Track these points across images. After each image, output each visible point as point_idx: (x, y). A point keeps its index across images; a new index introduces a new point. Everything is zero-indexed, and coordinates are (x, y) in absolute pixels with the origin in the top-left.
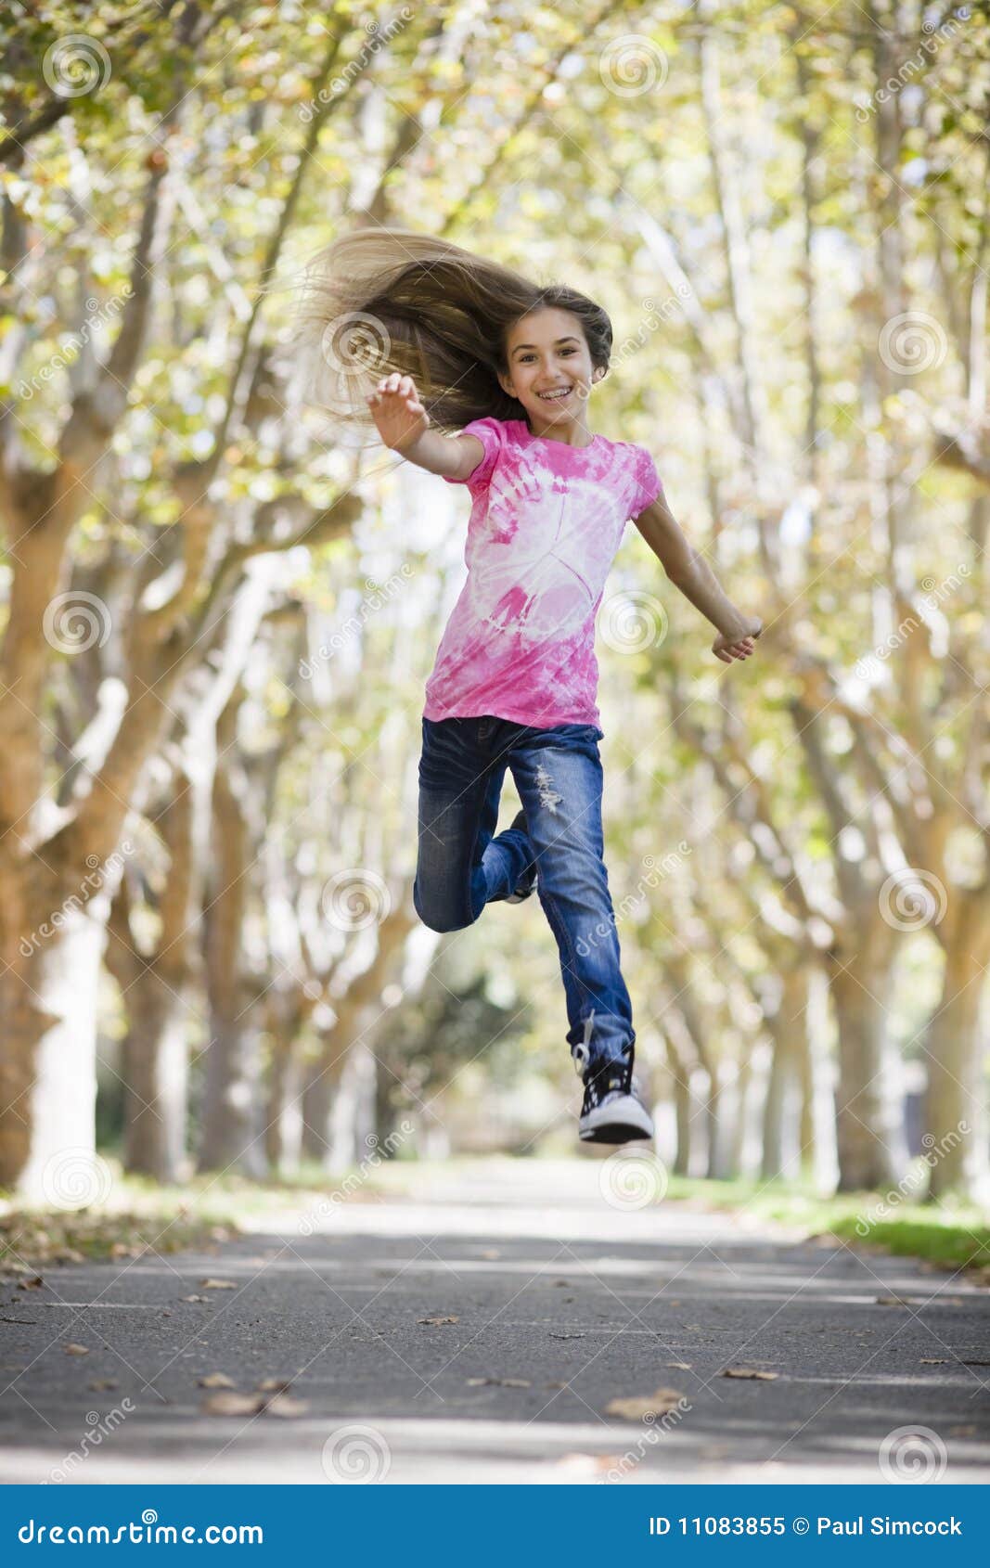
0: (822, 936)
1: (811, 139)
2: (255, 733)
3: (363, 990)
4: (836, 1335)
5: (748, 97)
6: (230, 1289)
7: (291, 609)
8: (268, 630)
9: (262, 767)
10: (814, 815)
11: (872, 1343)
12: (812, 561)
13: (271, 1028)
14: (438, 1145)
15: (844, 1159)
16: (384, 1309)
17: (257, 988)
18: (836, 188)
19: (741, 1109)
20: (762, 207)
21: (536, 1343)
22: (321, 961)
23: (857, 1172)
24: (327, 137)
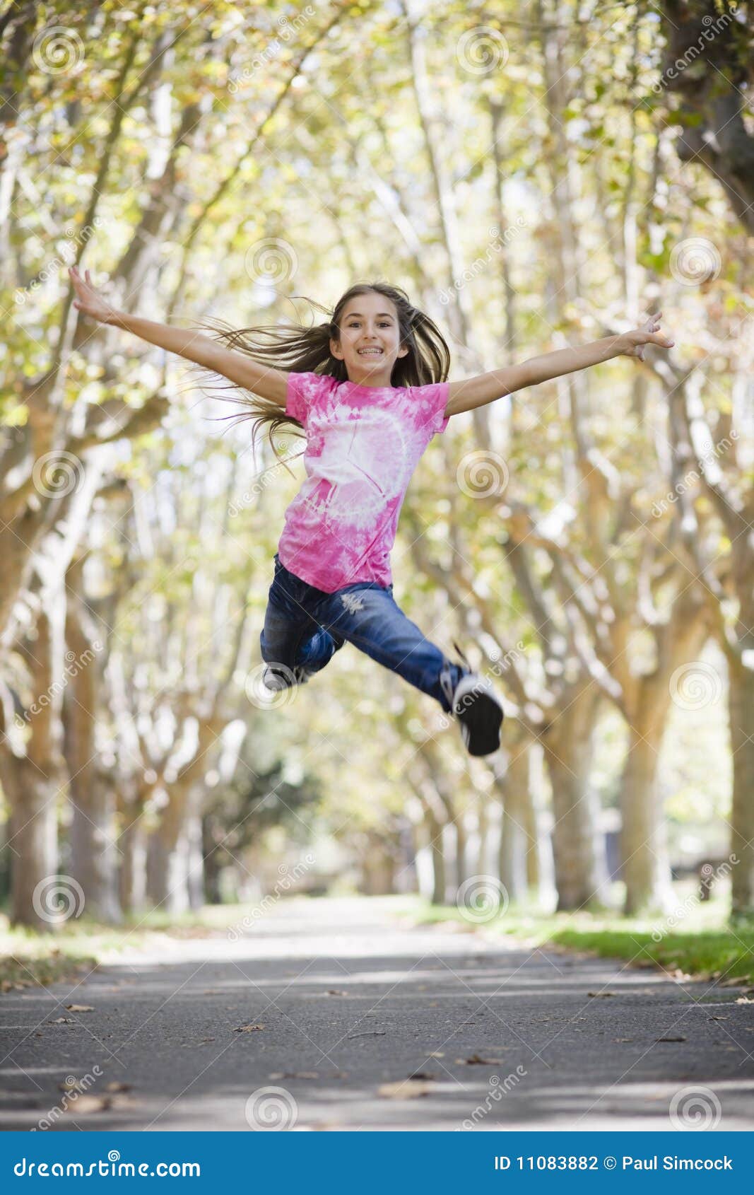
0: (535, 715)
1: (497, 112)
2: (96, 583)
3: (189, 774)
4: (556, 1023)
5: (447, 80)
6: (89, 1011)
7: (117, 486)
8: (101, 503)
9: (102, 609)
10: (526, 624)
11: (584, 1029)
12: (516, 434)
13: (121, 807)
14: (252, 890)
15: (560, 885)
16: (208, 1021)
17: (108, 779)
18: (518, 148)
19: (482, 851)
20: (463, 164)
21: (324, 1042)
22: (155, 753)
23: (572, 895)
24: (127, 125)
